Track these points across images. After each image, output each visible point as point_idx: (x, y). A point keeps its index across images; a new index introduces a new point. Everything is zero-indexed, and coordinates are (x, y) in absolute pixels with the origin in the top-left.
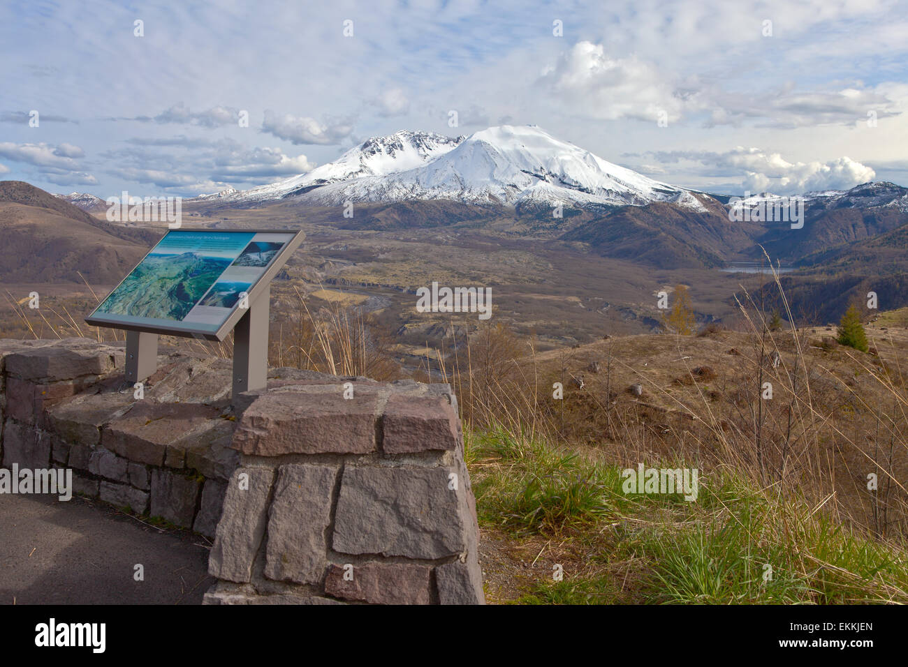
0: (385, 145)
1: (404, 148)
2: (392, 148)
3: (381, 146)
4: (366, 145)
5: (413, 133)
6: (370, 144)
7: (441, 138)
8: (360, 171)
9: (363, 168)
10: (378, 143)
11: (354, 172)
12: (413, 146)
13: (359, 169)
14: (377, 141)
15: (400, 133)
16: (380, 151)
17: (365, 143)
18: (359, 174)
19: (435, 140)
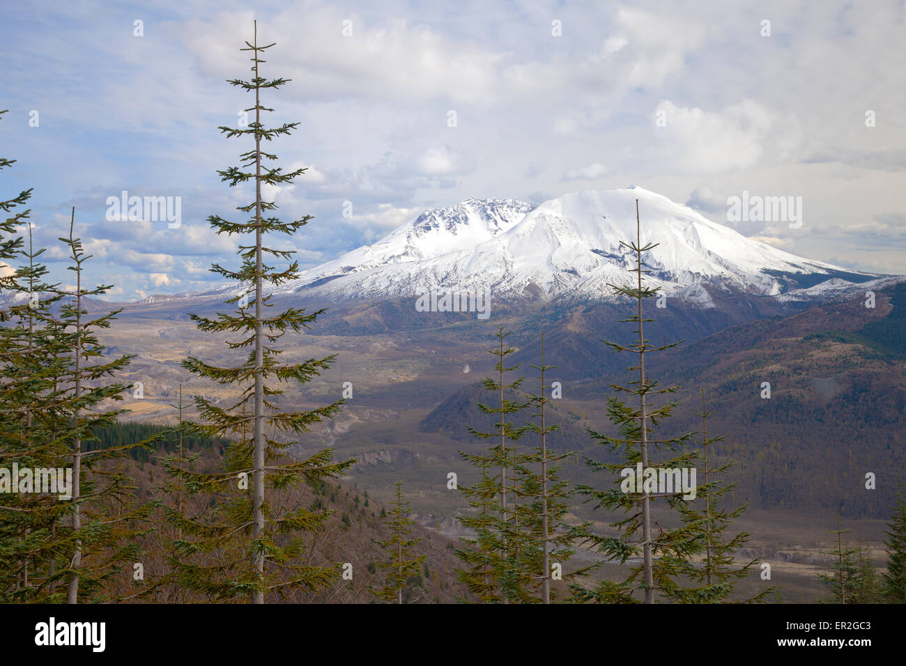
0: (444, 218)
1: (469, 221)
2: (455, 220)
3: (439, 220)
4: (420, 219)
5: (485, 201)
6: (426, 217)
7: (523, 206)
8: (404, 254)
9: (409, 250)
10: (436, 217)
11: (396, 255)
12: (482, 218)
13: (403, 251)
14: (435, 213)
15: (467, 202)
16: (436, 226)
17: (420, 217)
18: (403, 257)
19: (514, 209)
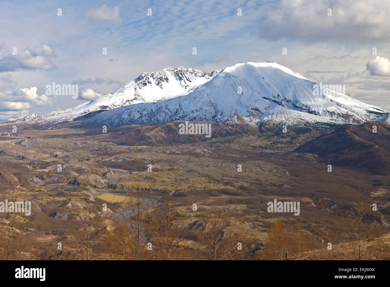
0: (154, 78)
1: (169, 81)
2: (160, 80)
3: (151, 79)
4: (139, 79)
5: (177, 69)
6: (143, 78)
7: (198, 73)
8: (135, 99)
9: (137, 96)
10: (149, 77)
11: (130, 99)
12: (176, 79)
13: (133, 97)
14: (148, 75)
15: (167, 69)
16: (150, 83)
17: (139, 77)
18: (134, 101)
19: (193, 74)
